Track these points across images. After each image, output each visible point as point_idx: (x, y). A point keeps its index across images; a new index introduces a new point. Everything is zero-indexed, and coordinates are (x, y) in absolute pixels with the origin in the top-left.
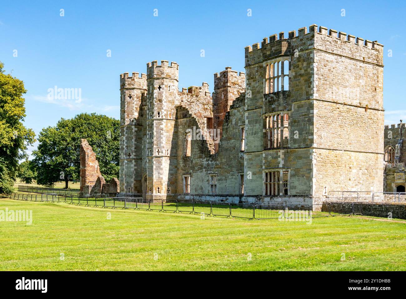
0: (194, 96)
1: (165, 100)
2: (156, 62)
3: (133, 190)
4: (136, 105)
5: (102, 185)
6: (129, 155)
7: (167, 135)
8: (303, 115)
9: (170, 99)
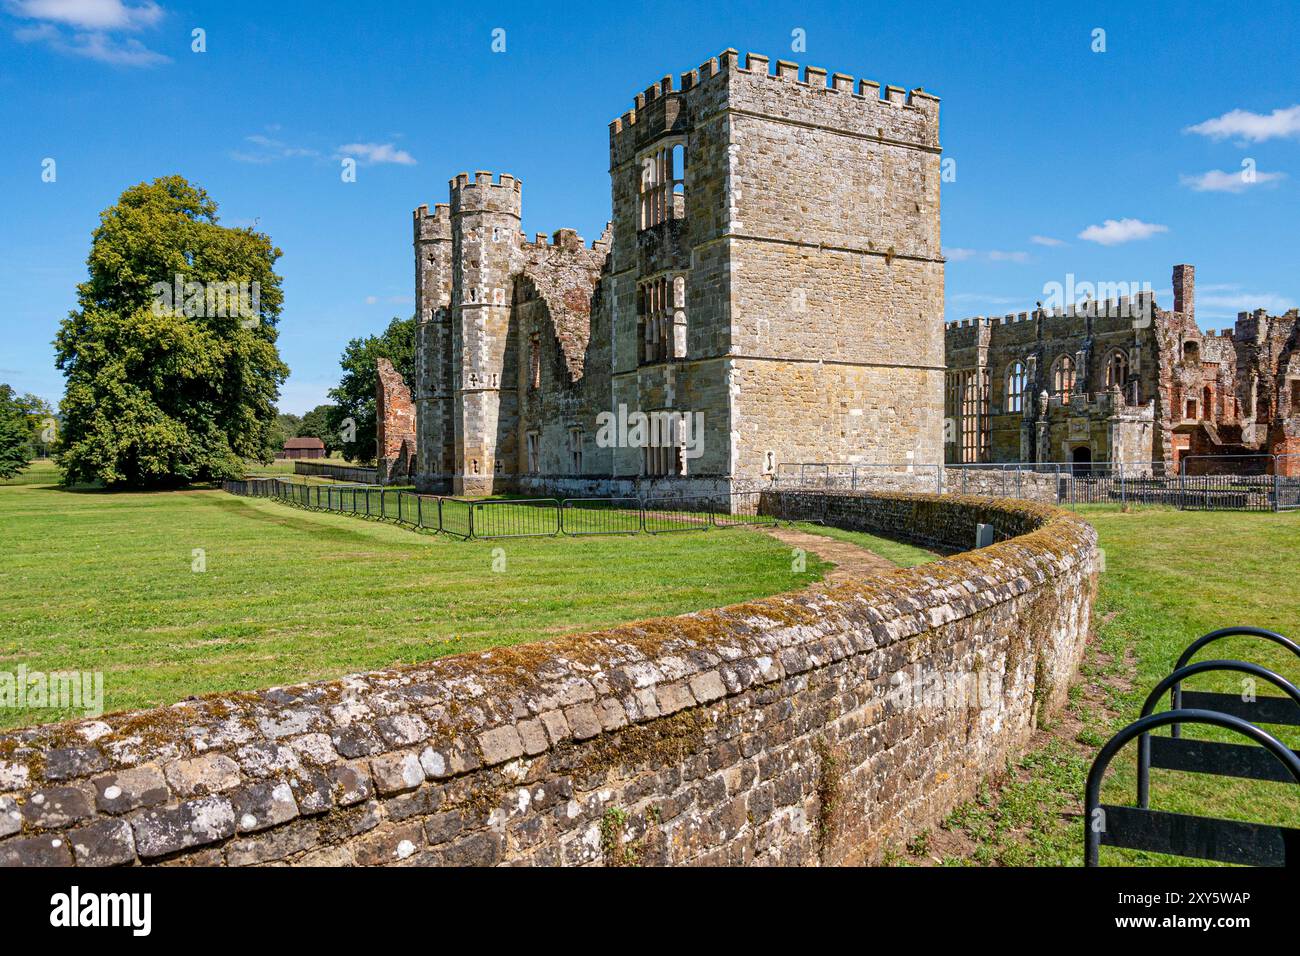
0: (566, 252)
1: (486, 262)
2: (464, 176)
3: (441, 467)
4: (444, 277)
5: (409, 458)
6: (433, 390)
7: (492, 342)
8: (711, 278)
9: (498, 259)
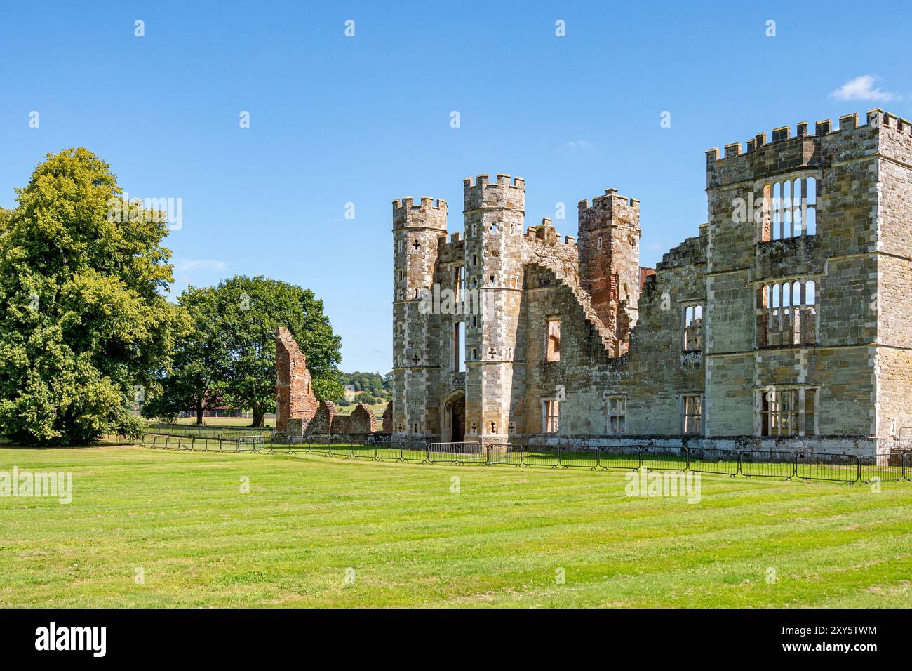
0: (548, 245)
1: (505, 252)
2: (486, 177)
3: (423, 427)
4: (429, 260)
5: (331, 418)
6: (416, 359)
7: (509, 320)
8: (851, 283)
9: (513, 250)
